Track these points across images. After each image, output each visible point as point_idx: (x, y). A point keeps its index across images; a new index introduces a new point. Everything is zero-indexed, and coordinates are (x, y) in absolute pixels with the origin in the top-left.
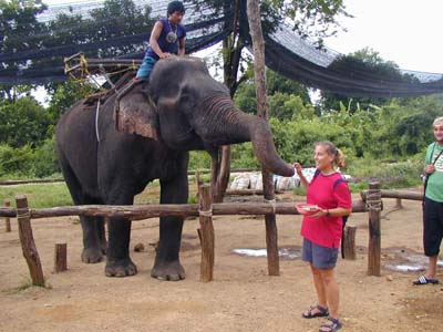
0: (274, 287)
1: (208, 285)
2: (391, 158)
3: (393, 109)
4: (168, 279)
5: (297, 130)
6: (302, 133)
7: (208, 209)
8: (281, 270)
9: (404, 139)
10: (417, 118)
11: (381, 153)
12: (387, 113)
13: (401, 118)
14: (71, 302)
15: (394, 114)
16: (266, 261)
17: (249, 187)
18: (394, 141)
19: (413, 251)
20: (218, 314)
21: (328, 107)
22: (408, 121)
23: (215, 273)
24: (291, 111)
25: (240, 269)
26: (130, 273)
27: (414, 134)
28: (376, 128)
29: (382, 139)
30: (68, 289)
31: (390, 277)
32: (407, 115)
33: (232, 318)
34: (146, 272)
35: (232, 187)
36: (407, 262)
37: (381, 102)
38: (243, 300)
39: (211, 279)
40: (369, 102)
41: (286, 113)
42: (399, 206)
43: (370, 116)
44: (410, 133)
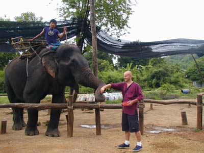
0: (99, 139)
1: (71, 139)
2: (148, 89)
3: (150, 68)
4: (53, 136)
5: (107, 76)
6: (109, 77)
7: (71, 106)
8: (102, 133)
9: (154, 81)
10: (160, 72)
11: (144, 87)
12: (147, 69)
13: (153, 71)
14: (10, 145)
15: (150, 69)
16: (95, 130)
17: (86, 100)
18: (150, 82)
19: (157, 126)
20: (76, 149)
21: (121, 66)
22: (156, 73)
23: (73, 134)
24: (104, 68)
25: (84, 133)
26: (36, 134)
27: (158, 79)
28: (142, 75)
29: (145, 81)
30: (8, 141)
31: (148, 135)
32: (156, 70)
33: (82, 151)
34: (43, 134)
35: (78, 100)
36: (155, 130)
37: (145, 64)
38: (86, 144)
39: (72, 136)
40: (139, 64)
41: (102, 68)
42: (151, 108)
43: (140, 70)
44: (157, 78)
